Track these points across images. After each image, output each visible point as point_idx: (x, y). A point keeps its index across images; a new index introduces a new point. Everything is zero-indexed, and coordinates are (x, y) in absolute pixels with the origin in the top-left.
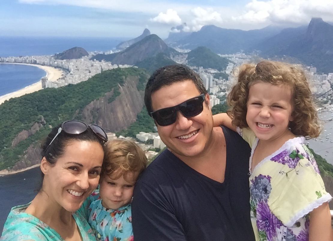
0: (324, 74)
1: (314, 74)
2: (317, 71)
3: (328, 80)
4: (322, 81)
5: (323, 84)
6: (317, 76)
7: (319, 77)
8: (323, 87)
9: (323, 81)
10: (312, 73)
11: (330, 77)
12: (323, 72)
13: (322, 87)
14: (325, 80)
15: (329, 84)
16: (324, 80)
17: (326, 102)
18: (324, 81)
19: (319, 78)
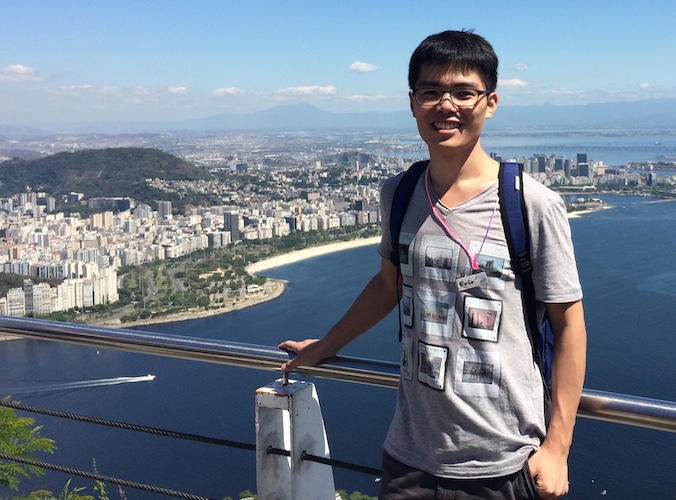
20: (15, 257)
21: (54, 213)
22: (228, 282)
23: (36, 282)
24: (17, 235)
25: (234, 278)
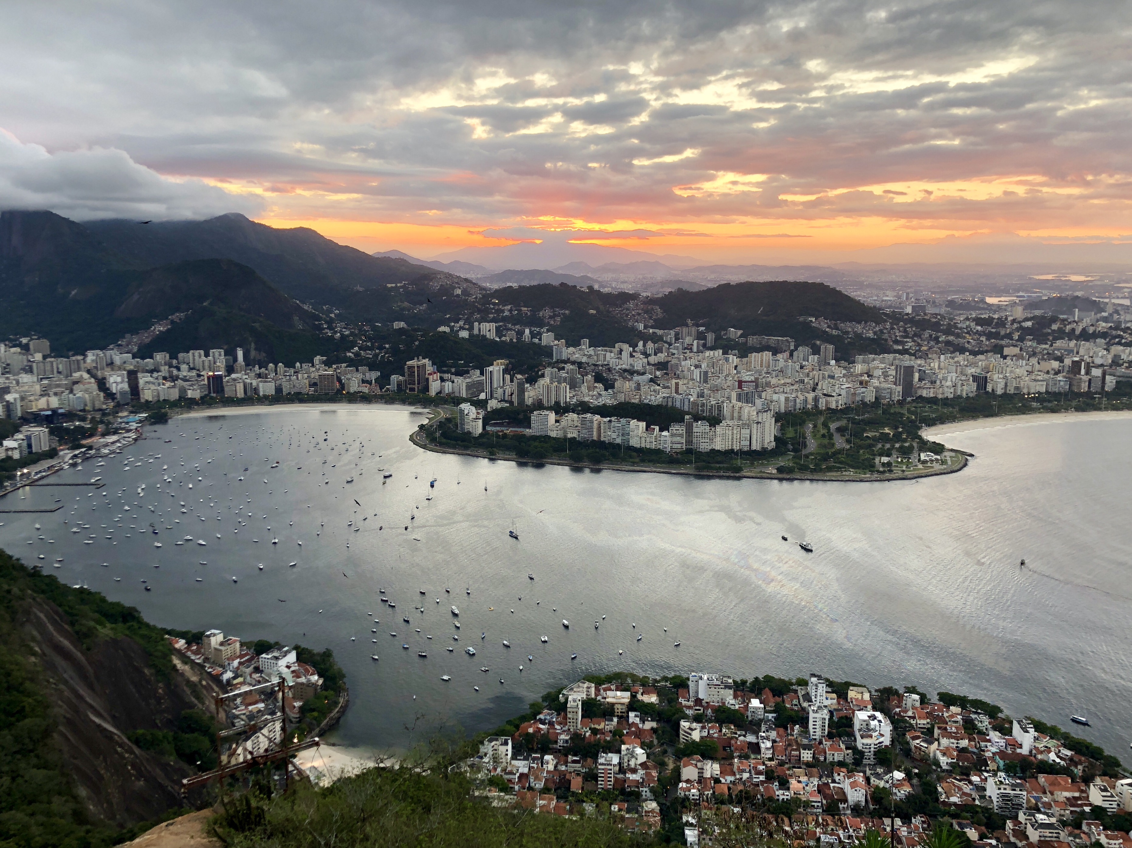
0: (73, 355)
1: (45, 357)
2: (53, 349)
3: (89, 372)
4: (71, 376)
5: (76, 383)
6: (52, 363)
7: (61, 363)
8: (75, 392)
9: (74, 375)
10: (38, 357)
11: (93, 361)
12: (69, 350)
13: (71, 391)
14: (79, 369)
15: (93, 380)
16: (75, 372)
17: (91, 433)
18: (76, 375)
19: (60, 366)
20: (677, 392)
21: (712, 348)
22: (897, 445)
23: (697, 418)
24: (678, 370)
25: (905, 440)
